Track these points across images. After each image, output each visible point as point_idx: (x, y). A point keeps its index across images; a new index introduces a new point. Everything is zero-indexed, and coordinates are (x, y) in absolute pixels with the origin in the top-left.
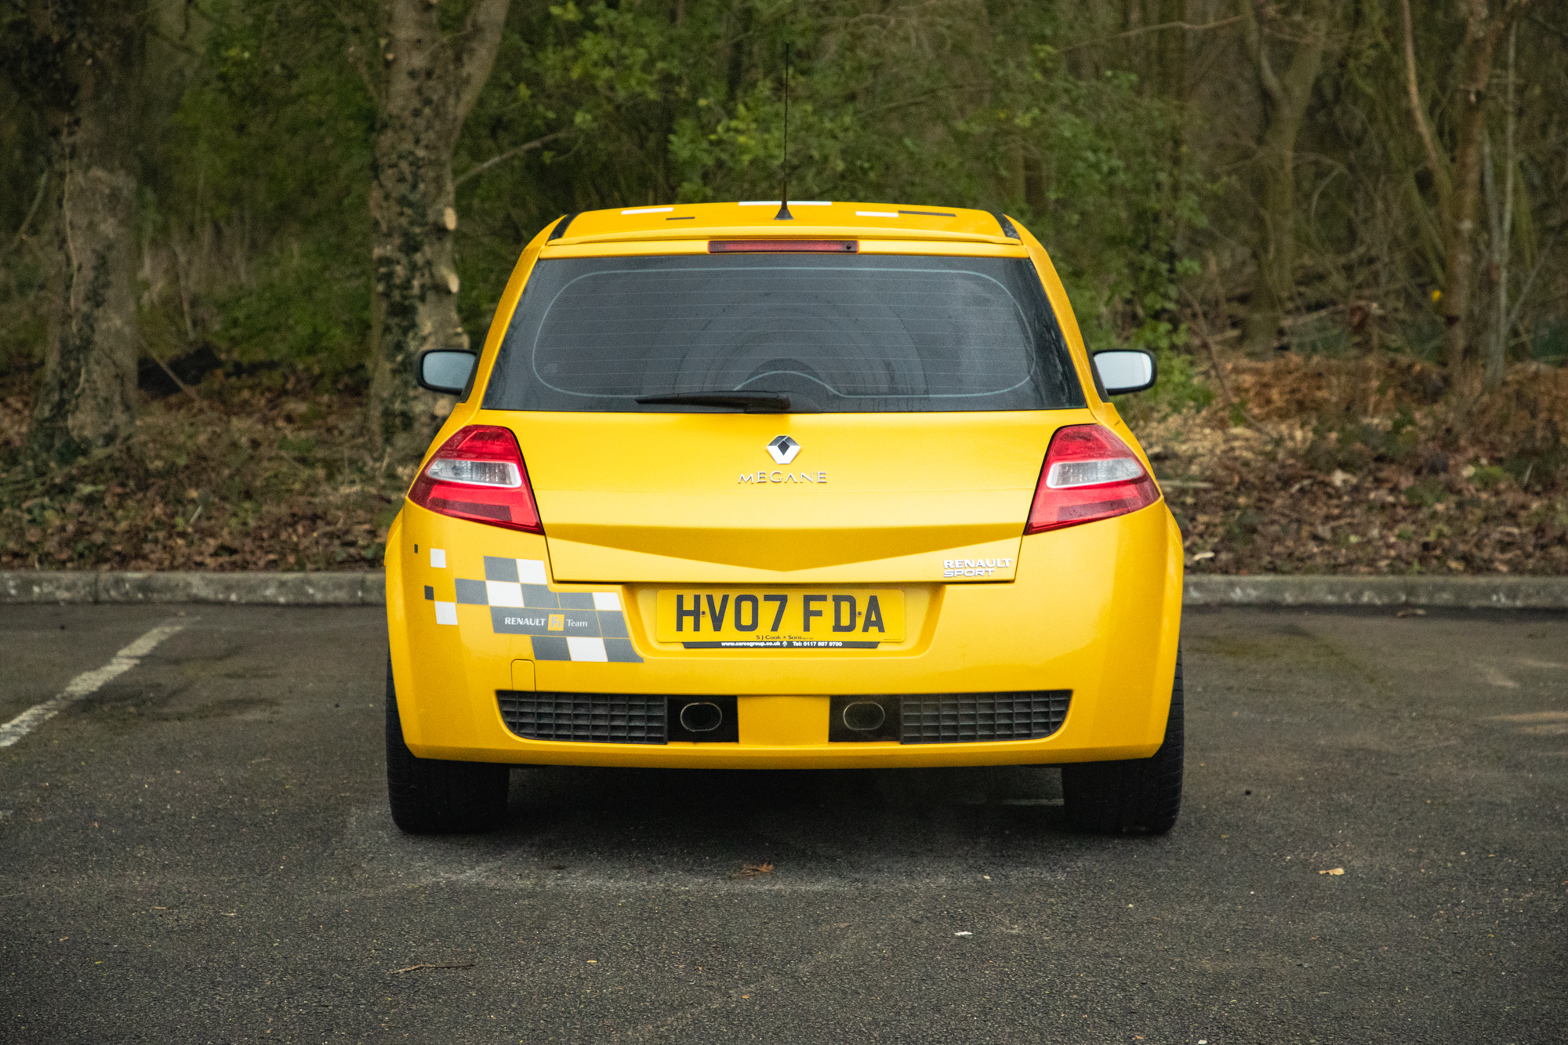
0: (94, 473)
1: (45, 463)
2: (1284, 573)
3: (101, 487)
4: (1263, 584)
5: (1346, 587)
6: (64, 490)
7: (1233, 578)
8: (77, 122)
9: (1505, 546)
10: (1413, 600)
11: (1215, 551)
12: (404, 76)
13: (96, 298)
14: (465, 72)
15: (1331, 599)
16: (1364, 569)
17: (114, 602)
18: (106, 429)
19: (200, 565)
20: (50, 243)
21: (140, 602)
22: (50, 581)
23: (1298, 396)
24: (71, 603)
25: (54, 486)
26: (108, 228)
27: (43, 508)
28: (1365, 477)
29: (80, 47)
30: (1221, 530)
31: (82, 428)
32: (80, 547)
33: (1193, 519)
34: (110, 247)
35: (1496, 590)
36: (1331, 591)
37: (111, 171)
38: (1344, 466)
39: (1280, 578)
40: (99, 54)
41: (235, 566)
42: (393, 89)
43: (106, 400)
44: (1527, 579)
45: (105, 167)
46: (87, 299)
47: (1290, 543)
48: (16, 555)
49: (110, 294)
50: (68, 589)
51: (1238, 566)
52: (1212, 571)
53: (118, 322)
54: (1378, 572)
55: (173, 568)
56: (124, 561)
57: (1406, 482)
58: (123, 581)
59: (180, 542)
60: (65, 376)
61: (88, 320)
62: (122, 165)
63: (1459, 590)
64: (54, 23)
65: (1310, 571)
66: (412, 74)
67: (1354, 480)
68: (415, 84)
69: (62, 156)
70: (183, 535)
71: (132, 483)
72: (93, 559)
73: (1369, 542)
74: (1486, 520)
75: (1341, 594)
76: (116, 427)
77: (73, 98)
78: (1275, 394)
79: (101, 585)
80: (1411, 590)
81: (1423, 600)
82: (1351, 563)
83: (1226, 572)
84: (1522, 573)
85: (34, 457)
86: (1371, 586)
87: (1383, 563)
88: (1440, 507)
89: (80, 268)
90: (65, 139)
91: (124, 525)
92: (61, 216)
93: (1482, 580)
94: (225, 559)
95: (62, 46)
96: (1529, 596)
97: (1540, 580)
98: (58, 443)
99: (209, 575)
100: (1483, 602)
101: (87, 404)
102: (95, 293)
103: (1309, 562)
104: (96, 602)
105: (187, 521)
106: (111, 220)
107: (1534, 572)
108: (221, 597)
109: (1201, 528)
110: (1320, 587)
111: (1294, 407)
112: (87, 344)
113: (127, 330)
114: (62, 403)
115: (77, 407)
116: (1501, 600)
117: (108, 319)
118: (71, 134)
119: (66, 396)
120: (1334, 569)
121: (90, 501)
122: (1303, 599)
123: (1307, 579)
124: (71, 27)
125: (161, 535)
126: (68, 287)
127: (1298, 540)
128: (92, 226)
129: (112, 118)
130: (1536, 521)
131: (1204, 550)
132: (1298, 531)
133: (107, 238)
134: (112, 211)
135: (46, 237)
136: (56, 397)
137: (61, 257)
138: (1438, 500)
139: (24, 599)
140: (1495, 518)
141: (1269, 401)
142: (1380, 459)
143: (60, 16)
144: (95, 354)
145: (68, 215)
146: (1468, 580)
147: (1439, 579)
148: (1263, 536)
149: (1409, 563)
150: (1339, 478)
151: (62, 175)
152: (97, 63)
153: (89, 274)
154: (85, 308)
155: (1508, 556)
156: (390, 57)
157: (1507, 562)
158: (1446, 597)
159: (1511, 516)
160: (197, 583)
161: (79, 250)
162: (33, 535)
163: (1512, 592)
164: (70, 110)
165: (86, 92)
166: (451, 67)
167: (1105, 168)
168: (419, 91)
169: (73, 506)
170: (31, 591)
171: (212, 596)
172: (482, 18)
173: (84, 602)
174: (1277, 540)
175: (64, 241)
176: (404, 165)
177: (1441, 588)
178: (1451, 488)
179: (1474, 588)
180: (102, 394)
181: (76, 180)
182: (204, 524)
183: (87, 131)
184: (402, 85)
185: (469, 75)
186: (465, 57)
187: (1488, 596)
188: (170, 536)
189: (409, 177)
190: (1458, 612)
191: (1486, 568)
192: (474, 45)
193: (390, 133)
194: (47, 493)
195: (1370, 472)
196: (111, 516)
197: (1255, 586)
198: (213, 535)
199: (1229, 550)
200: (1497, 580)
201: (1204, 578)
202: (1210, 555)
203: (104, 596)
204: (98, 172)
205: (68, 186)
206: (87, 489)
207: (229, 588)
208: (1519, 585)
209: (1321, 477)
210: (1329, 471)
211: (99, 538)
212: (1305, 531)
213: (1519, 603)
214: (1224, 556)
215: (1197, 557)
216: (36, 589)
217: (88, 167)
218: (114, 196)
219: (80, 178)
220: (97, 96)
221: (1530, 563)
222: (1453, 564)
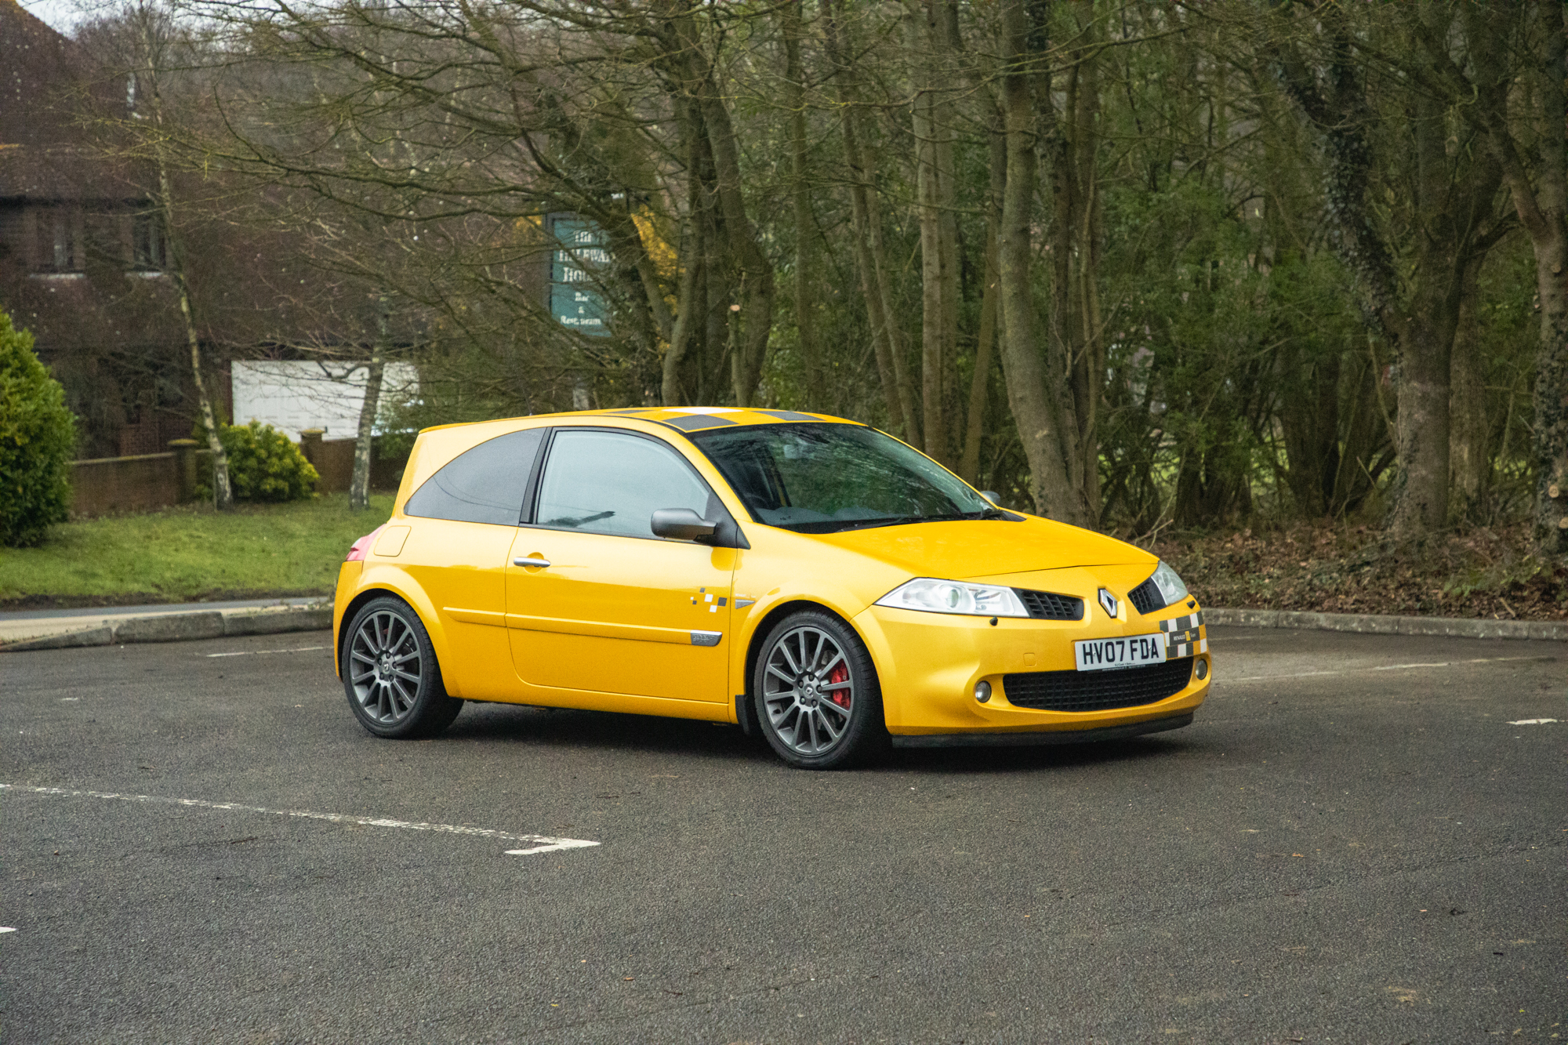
8: (1402, 354)
26: (1419, 416)
37: (1423, 383)
45: (1417, 380)
49: (1419, 455)
53: (1424, 472)
60: (1391, 504)
61: (1406, 472)
62: (1431, 379)
66: (1551, 316)
68: (1553, 322)
69: (1396, 376)
77: (1396, 341)
89: (1403, 441)
90: (1396, 365)
101: (1400, 521)
102: (1411, 455)
106: (1422, 412)
112: (1405, 485)
113: (1431, 477)
115: (1394, 522)
117: (1417, 470)
118: (1398, 363)
119: (1390, 515)
128: (1410, 415)
133: (1419, 422)
134: (1423, 407)
144: (1408, 490)
145: (1400, 410)
151: (1396, 387)
153: (1407, 444)
154: (1406, 464)
176: (1546, 373)
181: (1403, 389)
184: (1546, 323)
189: (1548, 380)
204: (1415, 384)
205: (1399, 393)
217: (1408, 382)
219: (1406, 388)
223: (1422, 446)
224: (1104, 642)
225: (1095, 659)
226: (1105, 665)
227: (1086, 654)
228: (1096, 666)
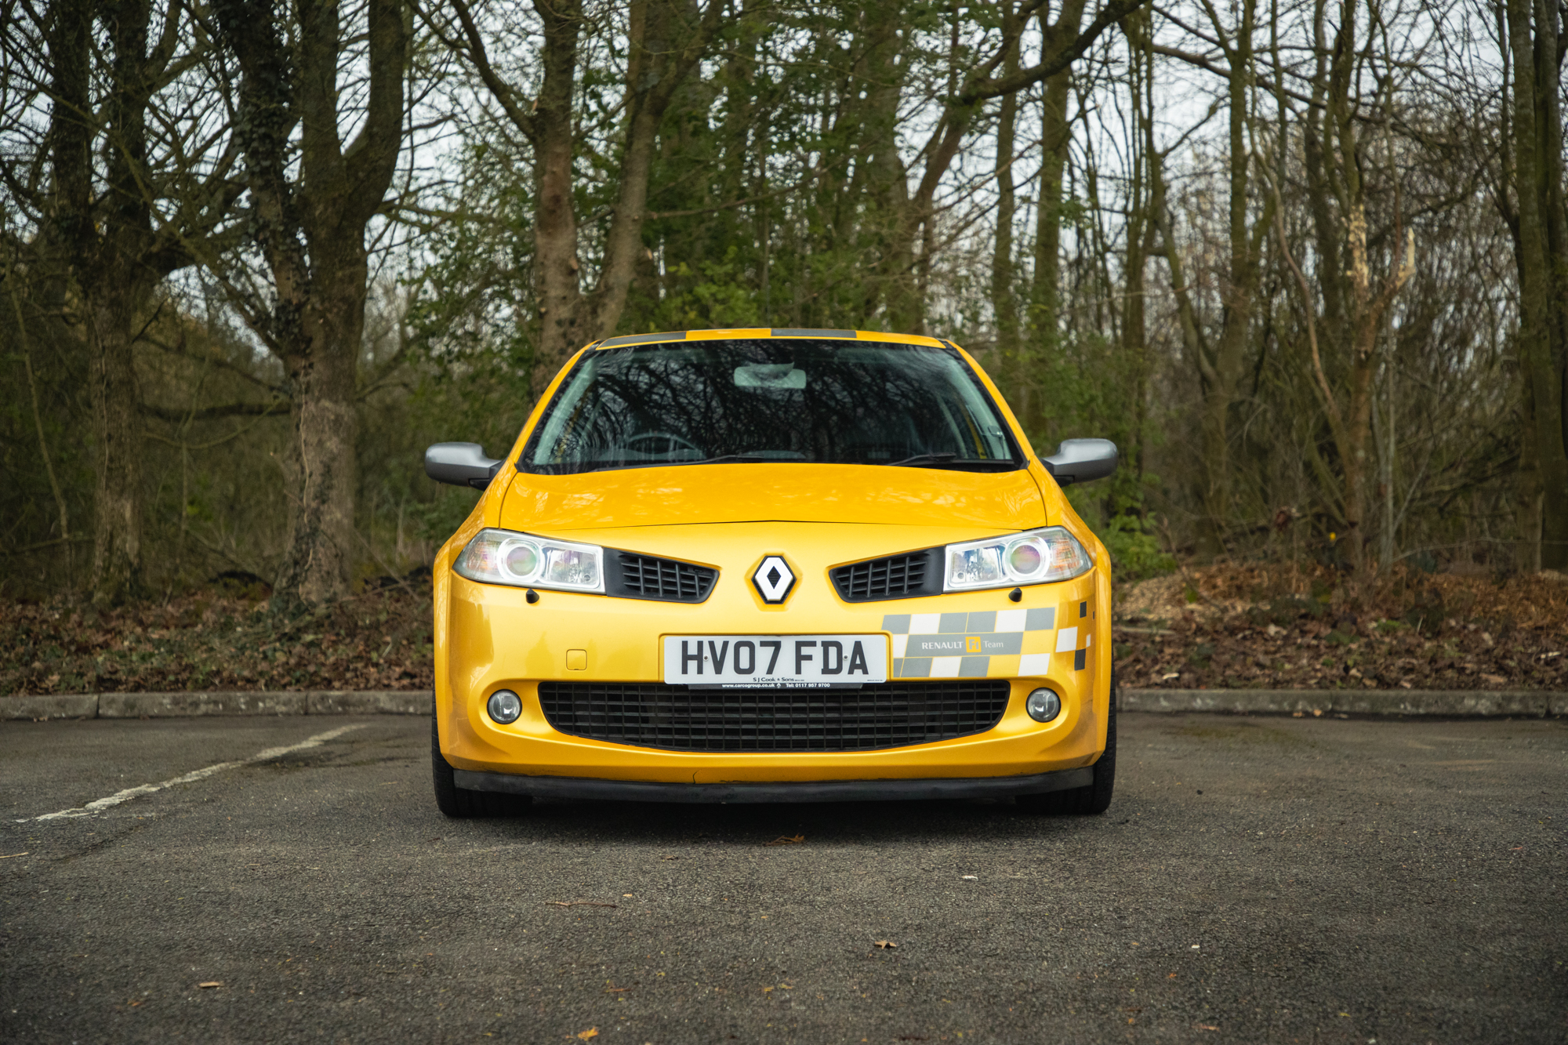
0: (318, 625)
1: (281, 621)
2: (1234, 688)
3: (320, 636)
4: (1219, 696)
5: (1284, 698)
6: (292, 638)
7: (1196, 691)
8: (311, 366)
9: (1407, 670)
10: (1338, 708)
11: (1180, 672)
12: (553, 325)
13: (322, 497)
14: (599, 322)
15: (1272, 707)
16: (1296, 686)
17: (320, 714)
18: (328, 595)
19: (388, 687)
20: (290, 457)
21: (339, 714)
22: (271, 698)
23: (1238, 582)
24: (287, 715)
25: (285, 634)
26: (333, 444)
27: (275, 650)
28: (1292, 630)
29: (313, 309)
30: (1183, 660)
31: (308, 593)
32: (298, 674)
33: (1161, 651)
34: (333, 459)
35: (1403, 700)
36: (1272, 701)
37: (336, 402)
38: (1277, 622)
39: (1231, 691)
40: (329, 316)
41: (413, 686)
42: (545, 335)
43: (328, 573)
44: (1427, 692)
45: (331, 400)
46: (316, 497)
47: (1237, 667)
48: (248, 681)
49: (333, 494)
50: (285, 704)
51: (1199, 683)
52: (1177, 687)
53: (339, 515)
54: (1310, 687)
55: (366, 688)
56: (328, 684)
57: (1326, 631)
58: (328, 697)
59: (372, 670)
60: (298, 556)
61: (317, 514)
62: (344, 399)
63: (1374, 701)
64: (294, 290)
65: (1255, 687)
66: (559, 323)
67: (1285, 632)
68: (562, 330)
69: (300, 392)
70: (376, 665)
71: (343, 632)
72: (307, 683)
73: (1300, 668)
74: (1390, 653)
75: (1280, 703)
76: (335, 593)
77: (308, 346)
78: (1219, 582)
79: (310, 701)
80: (1336, 701)
81: (1346, 708)
82: (1288, 682)
83: (1188, 687)
84: (1422, 688)
85: (273, 617)
86: (1305, 697)
87: (1313, 682)
88: (1354, 646)
89: (311, 475)
90: (302, 379)
91: (332, 659)
92: (299, 437)
93: (1392, 693)
94: (406, 682)
95: (299, 307)
96: (1428, 705)
97: (1437, 693)
98: (291, 607)
99: (392, 693)
100: (1394, 710)
101: (314, 576)
102: (322, 493)
103: (1254, 682)
104: (306, 714)
105: (380, 656)
106: (335, 439)
107: (1431, 688)
108: (402, 709)
109: (1168, 658)
110: (1264, 699)
111: (1234, 590)
112: (315, 532)
113: (346, 521)
114: (295, 577)
115: (306, 578)
116: (1407, 708)
117: (331, 513)
118: (306, 374)
119: (298, 570)
120: (1275, 684)
121: (311, 644)
122: (1250, 707)
123: (1253, 692)
124: (307, 292)
125: (360, 665)
126: (302, 490)
127: (1244, 664)
128: (320, 443)
129: (338, 363)
130: (1430, 655)
131: (1171, 672)
132: (1245, 660)
133: (332, 452)
134: (336, 432)
135: (288, 453)
136: (291, 572)
137: (297, 467)
138: (1352, 641)
139: (251, 712)
140: (1397, 653)
141: (1215, 587)
142: (1304, 616)
143: (298, 284)
144: (321, 538)
145: (303, 436)
146: (1381, 693)
147: (1359, 693)
148: (1218, 663)
149: (1333, 682)
150: (1272, 629)
151: (300, 406)
152: (326, 322)
153: (317, 479)
154: (314, 505)
155: (1412, 676)
156: (543, 310)
157: (1411, 681)
158: (1364, 706)
159: (1410, 652)
160: (383, 699)
161: (311, 461)
162: (263, 666)
163: (1416, 703)
164: (306, 356)
165: (317, 343)
166: (589, 318)
167: (1087, 397)
168: (564, 335)
169: (298, 649)
170: (257, 706)
171: (395, 709)
172: (611, 280)
173: (297, 713)
174: (1228, 666)
175: (300, 455)
177: (1361, 699)
178: (1361, 634)
179: (1386, 698)
180: (325, 568)
181: (309, 409)
182: (393, 657)
183: (319, 372)
184: (551, 331)
185: (602, 324)
186: (599, 311)
187: (1397, 706)
188: (366, 666)
190: (1374, 716)
191: (1396, 684)
192: (607, 301)
193: (542, 367)
194: (279, 640)
195: (1296, 626)
196: (324, 653)
197: (1212, 697)
198: (398, 665)
199: (1191, 671)
200: (1404, 693)
201: (1172, 692)
202: (1175, 675)
203: (312, 709)
204: (326, 403)
205: (303, 415)
206: (309, 637)
207: (408, 702)
208: (1421, 696)
209: (1258, 629)
210: (1266, 625)
211: (312, 668)
212: (1250, 660)
213: (1421, 711)
214: (1186, 676)
215: (1165, 677)
216: (261, 705)
217: (318, 400)
218: (338, 421)
219: (312, 407)
220: (326, 345)
221: (1429, 682)
222: (1368, 682)
223: (335, 482)
224: (733, 641)
225: (708, 666)
226: (729, 678)
227: (686, 658)
228: (709, 677)
